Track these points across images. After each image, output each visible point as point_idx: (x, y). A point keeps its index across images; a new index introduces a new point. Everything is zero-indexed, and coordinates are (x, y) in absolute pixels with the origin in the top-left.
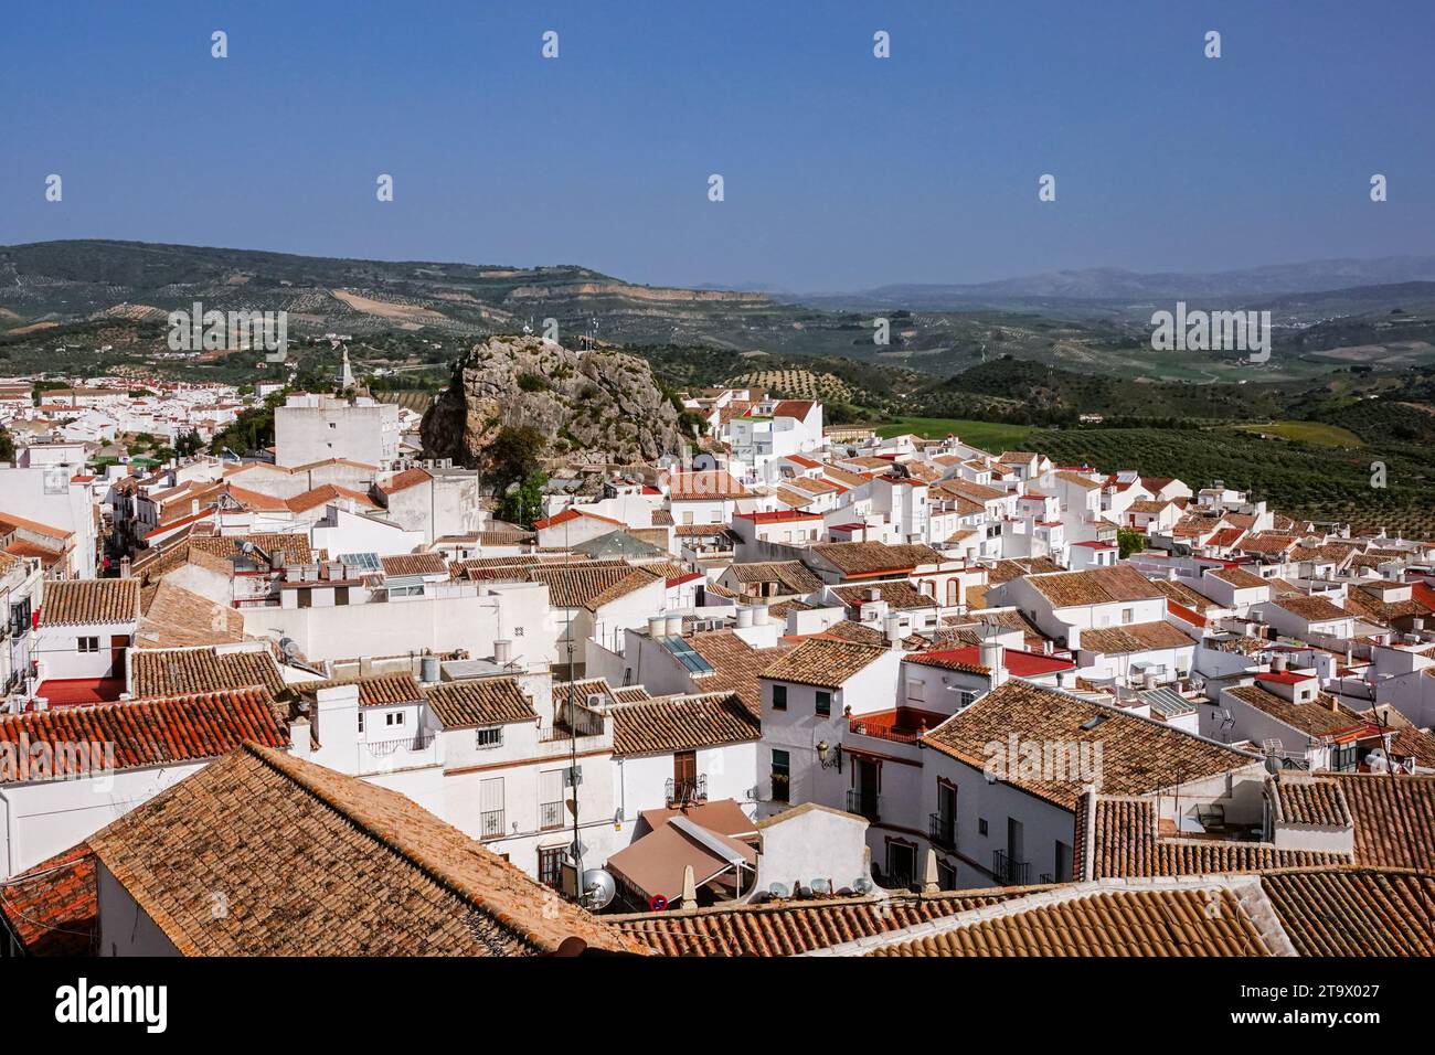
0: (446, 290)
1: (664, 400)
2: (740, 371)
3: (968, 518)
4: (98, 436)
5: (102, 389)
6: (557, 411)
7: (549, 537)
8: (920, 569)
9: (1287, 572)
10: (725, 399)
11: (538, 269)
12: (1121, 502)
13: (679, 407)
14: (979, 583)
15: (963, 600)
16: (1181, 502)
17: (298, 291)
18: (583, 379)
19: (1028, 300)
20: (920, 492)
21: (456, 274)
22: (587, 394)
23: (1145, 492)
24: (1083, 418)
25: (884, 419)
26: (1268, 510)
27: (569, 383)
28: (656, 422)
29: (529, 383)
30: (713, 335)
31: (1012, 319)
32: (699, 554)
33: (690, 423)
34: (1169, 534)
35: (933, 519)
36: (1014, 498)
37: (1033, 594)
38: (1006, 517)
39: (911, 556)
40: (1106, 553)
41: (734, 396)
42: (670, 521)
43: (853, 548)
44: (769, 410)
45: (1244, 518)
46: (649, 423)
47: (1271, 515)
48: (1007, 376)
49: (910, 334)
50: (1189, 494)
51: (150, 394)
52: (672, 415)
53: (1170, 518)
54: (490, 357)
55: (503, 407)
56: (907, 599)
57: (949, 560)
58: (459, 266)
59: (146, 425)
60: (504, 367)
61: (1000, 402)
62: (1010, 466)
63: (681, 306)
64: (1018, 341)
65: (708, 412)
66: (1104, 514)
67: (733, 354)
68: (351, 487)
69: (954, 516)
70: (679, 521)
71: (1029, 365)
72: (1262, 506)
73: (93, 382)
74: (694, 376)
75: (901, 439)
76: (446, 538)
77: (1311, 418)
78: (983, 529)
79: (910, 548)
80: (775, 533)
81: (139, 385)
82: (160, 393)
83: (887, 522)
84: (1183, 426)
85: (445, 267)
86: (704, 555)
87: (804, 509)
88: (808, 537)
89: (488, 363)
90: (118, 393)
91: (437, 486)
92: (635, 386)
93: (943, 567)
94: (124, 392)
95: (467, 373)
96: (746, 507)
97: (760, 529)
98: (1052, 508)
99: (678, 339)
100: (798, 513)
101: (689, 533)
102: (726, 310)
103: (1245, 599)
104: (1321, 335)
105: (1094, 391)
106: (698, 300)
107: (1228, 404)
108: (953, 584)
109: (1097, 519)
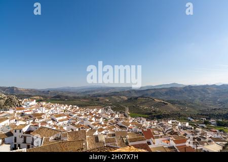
3: (49, 110)
6: (3, 102)
8: (43, 115)
9: (79, 113)
12: (65, 107)
14: (49, 116)
15: (47, 118)
18: (7, 98)
19: (61, 89)
20: (44, 108)
22: (7, 100)
23: (67, 106)
27: (5, 99)
30: (29, 93)
31: (59, 91)
33: (20, 102)
34: (69, 110)
35: (45, 110)
36: (54, 108)
37: (53, 117)
38: (53, 110)
40: (63, 112)
41: (26, 99)
42: (16, 113)
43: (36, 114)
44: (30, 101)
45: (76, 108)
46: (15, 102)
47: (78, 107)
48: (58, 97)
50: (72, 106)
52: (17, 101)
53: (69, 108)
56: (41, 118)
57: (46, 114)
61: (58, 99)
62: (54, 105)
63: (26, 91)
64: (60, 93)
65: (22, 101)
67: (31, 95)
69: (47, 110)
71: (61, 95)
79: (42, 113)
80: (28, 113)
84: (74, 100)
86: (19, 116)
87: (32, 110)
88: (31, 113)
92: (13, 99)
96: (25, 110)
97: (26, 113)
98: (58, 108)
99: (25, 94)
100: (30, 111)
101: (18, 114)
102: (31, 91)
103: (75, 115)
104: (86, 92)
105: (67, 97)
106: (28, 90)
107: (78, 98)
108: (46, 116)
109: (62, 109)
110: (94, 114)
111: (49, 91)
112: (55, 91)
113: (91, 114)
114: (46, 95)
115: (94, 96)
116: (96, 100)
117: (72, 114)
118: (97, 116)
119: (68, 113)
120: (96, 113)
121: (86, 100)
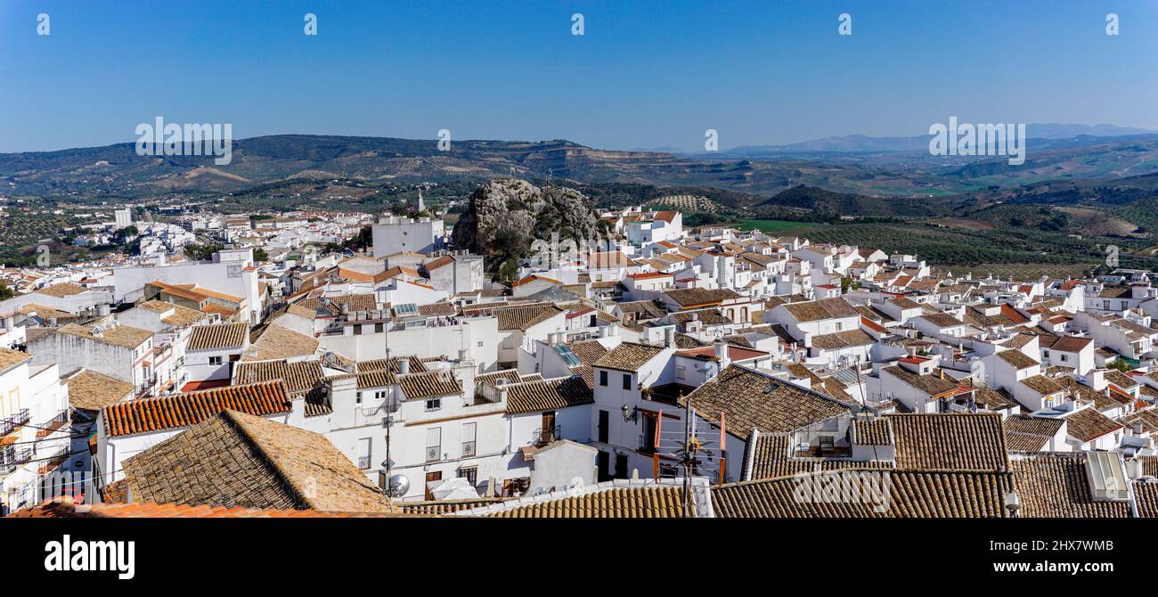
0: (490, 156)
1: (589, 213)
2: (655, 197)
3: (757, 273)
4: (289, 245)
5: (292, 219)
6: (528, 221)
7: (519, 291)
8: (725, 302)
9: (931, 300)
10: (627, 212)
11: (542, 142)
13: (597, 216)
14: (760, 309)
15: (750, 320)
16: (880, 263)
17: (407, 159)
18: (543, 203)
19: (814, 154)
20: (729, 260)
21: (494, 146)
22: (546, 211)
23: (860, 257)
24: (842, 218)
25: (734, 221)
26: (927, 265)
27: (535, 205)
28: (584, 225)
29: (514, 205)
30: (642, 177)
31: (805, 165)
32: (603, 298)
33: (604, 227)
34: (872, 279)
35: (737, 275)
36: (783, 262)
37: (784, 315)
38: (779, 273)
39: (721, 295)
40: (834, 291)
41: (633, 210)
42: (589, 280)
43: (687, 292)
44: (652, 217)
45: (913, 269)
46: (581, 226)
47: (929, 267)
48: (801, 197)
49: (749, 174)
50: (886, 257)
51: (321, 220)
52: (593, 220)
53: (873, 270)
54: (490, 191)
55: (499, 219)
56: (715, 318)
57: (742, 297)
58: (498, 142)
59: (318, 237)
60: (499, 197)
61: (799, 211)
62: (784, 244)
63: (623, 161)
64: (809, 178)
65: (616, 219)
66: (836, 269)
67: (651, 187)
68: (411, 268)
69: (749, 272)
70: (593, 280)
71: (814, 189)
72: (923, 263)
73: (287, 215)
74: (629, 200)
75: (725, 231)
76: (461, 294)
77: (966, 215)
78: (765, 280)
79: (721, 291)
80: (646, 285)
81: (314, 215)
82: (326, 219)
83: (711, 277)
84: (896, 221)
85: (490, 143)
86: (606, 298)
87: (665, 272)
88: (664, 286)
89: (489, 195)
90: (301, 220)
91: (457, 265)
92: (573, 206)
93: (739, 301)
94: (305, 219)
95: (478, 201)
96: (632, 271)
97: (637, 283)
98: (805, 267)
99: (621, 180)
100: (660, 274)
101: (600, 287)
102: (648, 163)
103: (907, 314)
104: (973, 170)
105: (849, 203)
106: (632, 158)
107: (921, 208)
108: (744, 310)
109: (831, 272)
110: (1035, 320)
111: (744, 165)
112: (781, 167)
113: (1013, 315)
114: (732, 189)
115: (1032, 199)
116: (1044, 226)
117: (889, 307)
118: (1059, 328)
119: (869, 299)
120: (1047, 313)
121: (970, 225)
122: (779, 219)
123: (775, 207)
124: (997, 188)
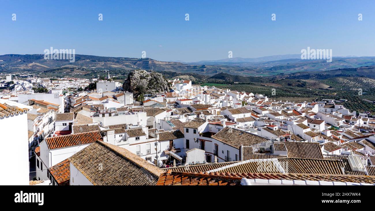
0: (125, 62)
1: (165, 80)
2: (177, 76)
3: (217, 100)
4: (63, 88)
5: (64, 80)
6: (146, 83)
7: (145, 104)
8: (209, 108)
9: (270, 108)
10: (175, 80)
11: (141, 58)
12: (242, 97)
13: (167, 82)
14: (219, 111)
15: (216, 114)
16: (252, 97)
17: (99, 62)
18: (151, 77)
19: (225, 63)
20: (209, 95)
21: (127, 59)
22: (151, 79)
23: (247, 95)
24: (235, 83)
25: (201, 83)
27: (148, 78)
28: (163, 84)
29: (142, 78)
30: (172, 69)
31: (223, 66)
32: (171, 107)
33: (169, 84)
34: (251, 102)
35: (211, 100)
36: (224, 96)
37: (227, 112)
38: (223, 100)
39: (207, 106)
40: (240, 105)
41: (177, 80)
42: (166, 101)
43: (197, 105)
44: (183, 82)
45: (263, 99)
46: (162, 84)
47: (268, 98)
48: (222, 76)
49: (205, 69)
50: (254, 95)
51: (73, 80)
52: (166, 83)
53: (251, 99)
54: (134, 73)
55: (137, 82)
56: (207, 113)
57: (213, 107)
58: (128, 58)
59: (72, 86)
60: (137, 75)
61: (221, 80)
62: (224, 91)
63: (166, 65)
64: (224, 70)
65: (172, 82)
66: (240, 99)
67: (175, 73)
68: (110, 96)
69: (214, 99)
70: (168, 101)
71: (226, 74)
72: (266, 97)
73: (62, 79)
74: (169, 77)
75: (205, 87)
76: (128, 105)
77: (273, 82)
78: (219, 102)
79: (207, 105)
80: (184, 103)
81: (71, 79)
82: (75, 80)
83: (203, 101)
84: (252, 84)
85: (125, 58)
86: (172, 107)
87: (189, 99)
88: (190, 103)
89: (134, 74)
90: (67, 80)
91: (126, 96)
92: (160, 78)
93: (213, 108)
94: (68, 80)
95: (131, 76)
96: (179, 98)
97: (182, 102)
98: (231, 98)
99: (166, 70)
100: (188, 100)
101: (170, 103)
102: (174, 65)
103: (264, 113)
104: (275, 68)
105: (237, 78)
106: (169, 64)
107: (259, 80)
108: (214, 111)
109: (238, 99)
110: (304, 115)
111: (203, 66)
112: (215, 67)
113: (296, 113)
114: (200, 73)
115: (295, 77)
116: (299, 86)
117: (258, 110)
118: (312, 117)
119: (252, 108)
120: (307, 113)
121: (275, 85)
122: (215, 83)
123: (214, 80)
124: (283, 74)
